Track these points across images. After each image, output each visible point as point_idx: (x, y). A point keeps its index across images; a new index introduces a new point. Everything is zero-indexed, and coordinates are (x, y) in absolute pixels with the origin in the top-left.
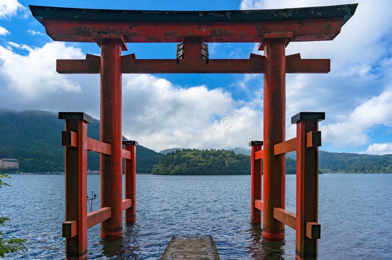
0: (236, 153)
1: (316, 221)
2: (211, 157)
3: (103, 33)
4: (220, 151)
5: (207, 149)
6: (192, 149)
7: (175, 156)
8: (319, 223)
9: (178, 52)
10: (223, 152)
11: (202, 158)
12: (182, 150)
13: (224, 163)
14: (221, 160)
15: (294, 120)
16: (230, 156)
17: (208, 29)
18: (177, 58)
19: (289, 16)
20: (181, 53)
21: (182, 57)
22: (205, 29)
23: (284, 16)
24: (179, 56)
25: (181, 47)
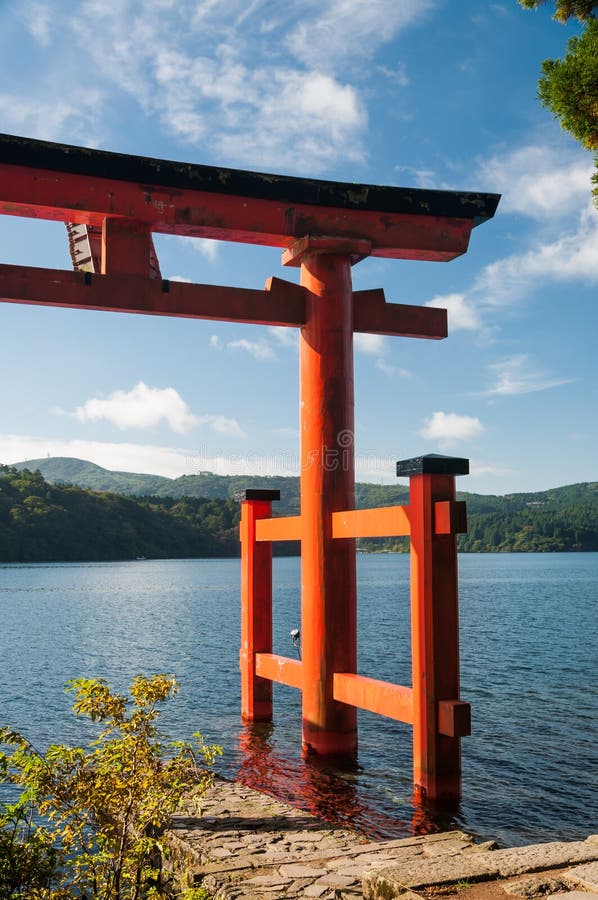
1: (456, 695)
9: (72, 246)
13: (6, 517)
15: (403, 468)
16: (30, 491)
17: (172, 206)
18: (75, 264)
19: (362, 203)
20: (85, 248)
21: (91, 263)
22: (162, 204)
23: (351, 199)
24: (79, 258)
25: (82, 230)
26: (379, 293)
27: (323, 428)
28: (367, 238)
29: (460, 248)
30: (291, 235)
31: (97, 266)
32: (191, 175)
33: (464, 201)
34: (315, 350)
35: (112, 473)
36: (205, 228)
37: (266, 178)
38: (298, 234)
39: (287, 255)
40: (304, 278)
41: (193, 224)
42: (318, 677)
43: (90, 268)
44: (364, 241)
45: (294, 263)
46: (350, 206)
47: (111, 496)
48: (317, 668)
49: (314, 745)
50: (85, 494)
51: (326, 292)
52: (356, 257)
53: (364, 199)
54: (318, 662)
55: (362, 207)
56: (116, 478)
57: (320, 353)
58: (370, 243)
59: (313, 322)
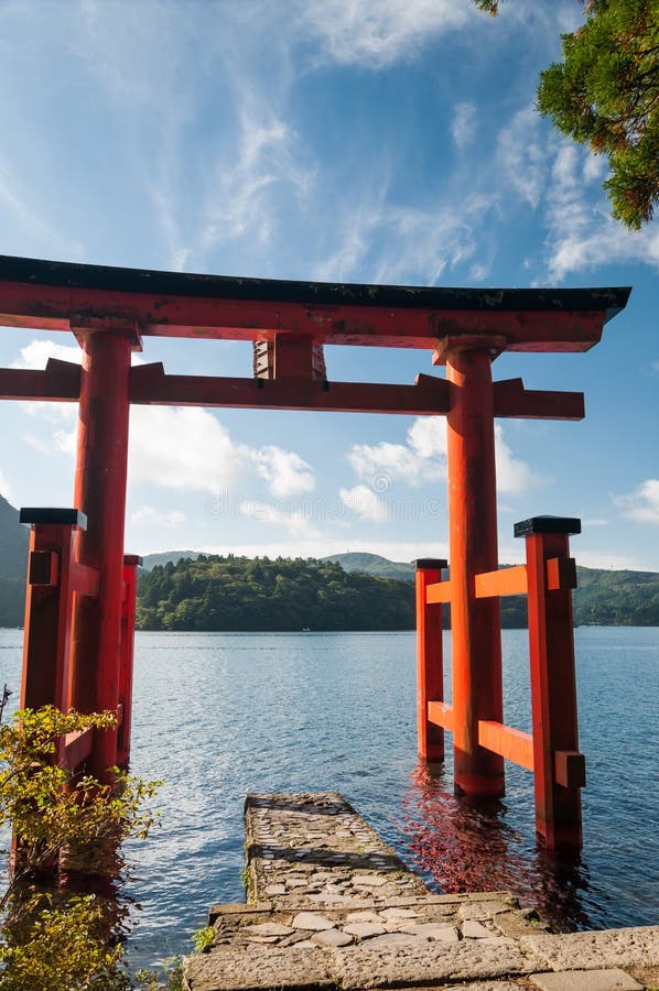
0: (347, 568)
1: (574, 747)
2: (279, 578)
3: (95, 316)
4: (304, 562)
5: (266, 558)
6: (226, 556)
7: (176, 575)
8: (581, 752)
9: (256, 359)
10: (313, 566)
11: (253, 580)
12: (195, 559)
13: (314, 597)
14: (306, 587)
15: (519, 530)
16: (332, 577)
17: (330, 320)
18: (256, 374)
19: (497, 304)
20: (264, 361)
21: (267, 373)
22: (321, 319)
23: (487, 301)
24: (259, 369)
25: (264, 347)
26: (518, 382)
27: (466, 501)
28: (502, 334)
29: (595, 338)
30: (435, 336)
31: (271, 374)
32: (344, 294)
33: (595, 295)
34: (458, 432)
35: (395, 564)
36: (360, 336)
37: (409, 290)
38: (440, 336)
39: (435, 356)
40: (450, 374)
41: (350, 333)
42: (465, 724)
43: (266, 376)
44: (499, 337)
45: (440, 362)
46: (487, 308)
47: (392, 581)
48: (464, 715)
49: (462, 786)
50: (373, 579)
51: (467, 382)
52: (493, 351)
53: (500, 301)
54: (464, 709)
55: (497, 308)
56: (399, 568)
57: (463, 436)
58: (505, 338)
59: (457, 410)
